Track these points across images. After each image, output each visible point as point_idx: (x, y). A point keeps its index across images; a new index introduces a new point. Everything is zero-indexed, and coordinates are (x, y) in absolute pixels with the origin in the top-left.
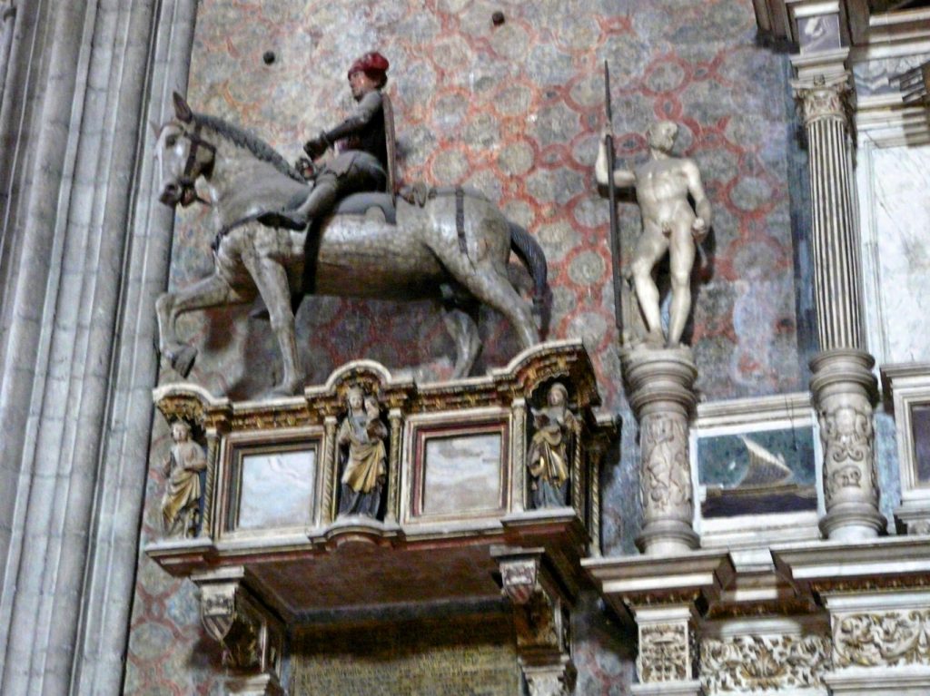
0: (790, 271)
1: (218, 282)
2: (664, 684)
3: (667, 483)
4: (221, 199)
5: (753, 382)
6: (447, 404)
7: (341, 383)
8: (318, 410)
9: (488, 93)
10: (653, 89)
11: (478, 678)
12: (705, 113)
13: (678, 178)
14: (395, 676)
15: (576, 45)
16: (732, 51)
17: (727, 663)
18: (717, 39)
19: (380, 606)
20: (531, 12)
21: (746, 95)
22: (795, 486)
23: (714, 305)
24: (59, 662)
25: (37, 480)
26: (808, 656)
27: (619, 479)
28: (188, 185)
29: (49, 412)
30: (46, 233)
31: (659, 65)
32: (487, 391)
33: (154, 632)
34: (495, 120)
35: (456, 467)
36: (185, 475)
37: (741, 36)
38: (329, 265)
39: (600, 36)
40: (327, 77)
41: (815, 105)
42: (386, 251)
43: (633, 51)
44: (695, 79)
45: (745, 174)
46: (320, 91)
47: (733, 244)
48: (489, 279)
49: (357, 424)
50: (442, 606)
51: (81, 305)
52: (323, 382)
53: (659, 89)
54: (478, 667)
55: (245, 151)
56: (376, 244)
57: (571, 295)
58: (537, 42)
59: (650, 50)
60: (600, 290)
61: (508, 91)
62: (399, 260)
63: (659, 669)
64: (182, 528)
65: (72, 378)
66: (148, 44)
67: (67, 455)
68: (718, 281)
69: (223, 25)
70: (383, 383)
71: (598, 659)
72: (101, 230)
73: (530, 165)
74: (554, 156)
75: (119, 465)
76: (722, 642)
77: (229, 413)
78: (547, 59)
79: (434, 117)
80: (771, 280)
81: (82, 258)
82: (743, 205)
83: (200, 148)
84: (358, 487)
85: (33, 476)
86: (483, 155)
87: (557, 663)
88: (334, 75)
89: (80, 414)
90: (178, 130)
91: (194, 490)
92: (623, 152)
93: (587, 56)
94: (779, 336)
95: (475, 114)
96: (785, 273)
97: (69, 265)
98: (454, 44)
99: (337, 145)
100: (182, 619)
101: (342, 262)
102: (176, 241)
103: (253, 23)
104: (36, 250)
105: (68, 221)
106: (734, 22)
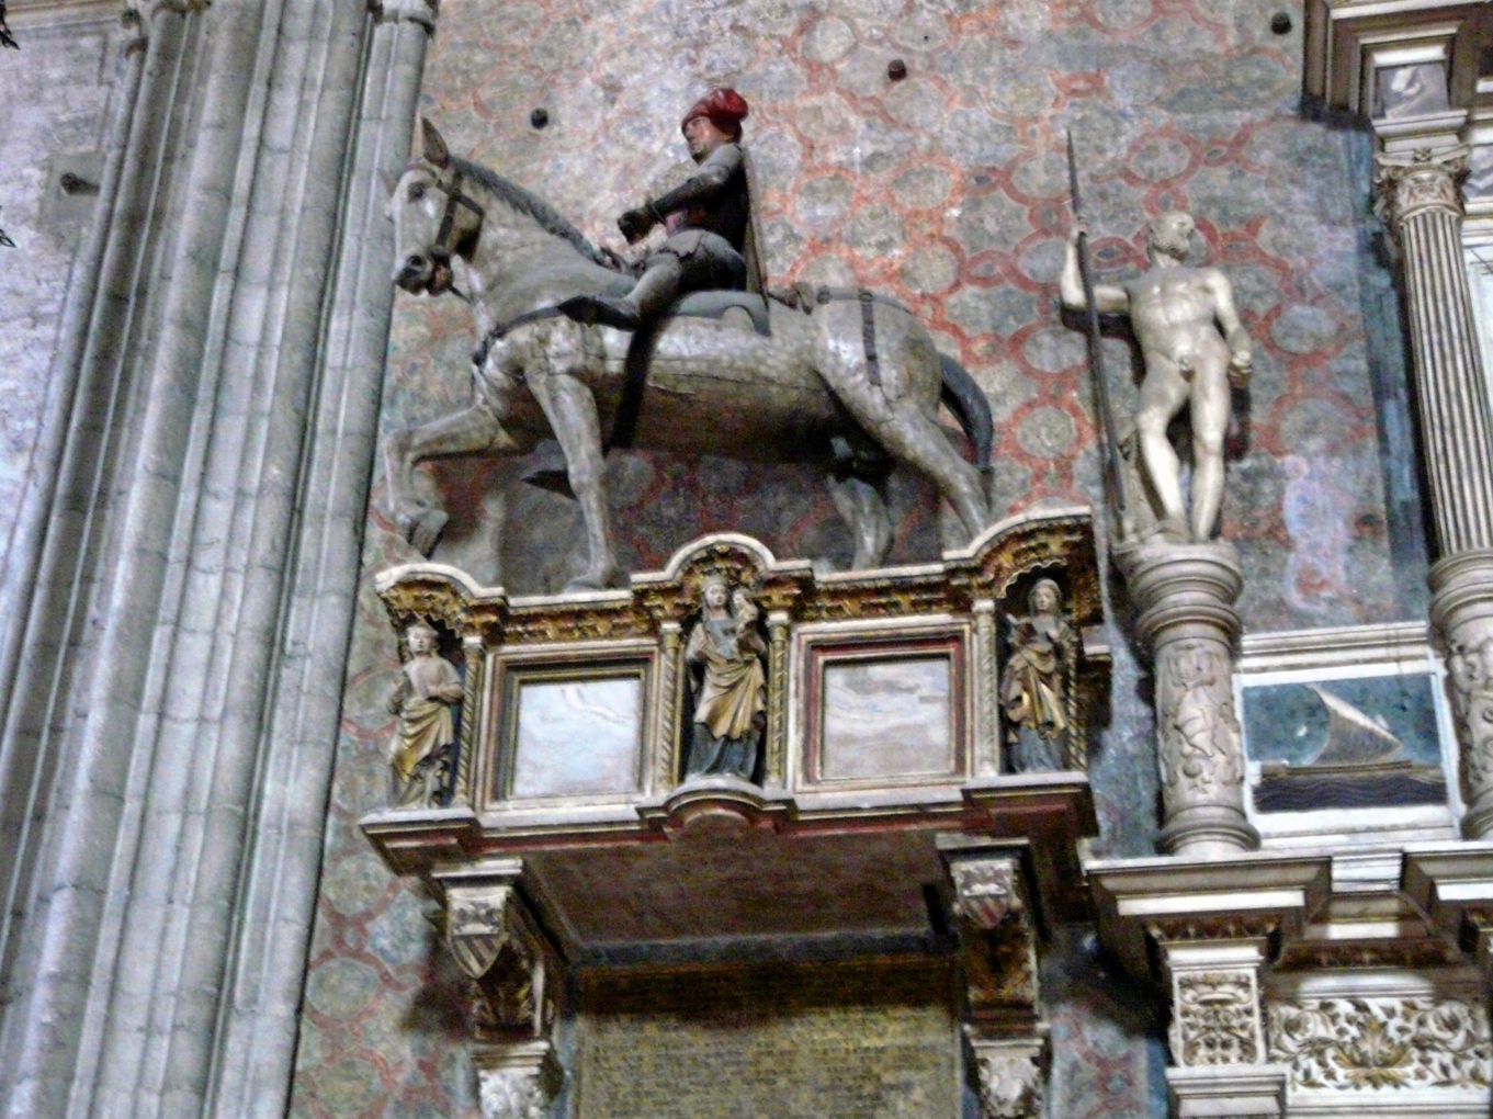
0: (1372, 443)
1: (480, 416)
2: (1221, 1069)
3: (1208, 751)
4: (490, 288)
5: (1322, 608)
6: (864, 607)
7: (690, 567)
8: (649, 610)
9: (884, 176)
10: (1141, 175)
11: (887, 1058)
12: (1225, 212)
13: (1200, 294)
14: (749, 1052)
15: (1019, 111)
16: (1264, 124)
17: (1310, 1042)
18: (1238, 107)
19: (724, 940)
20: (946, 64)
21: (1289, 187)
22: (1407, 765)
23: (1252, 493)
24: (196, 1013)
25: (167, 724)
26: (1446, 1035)
27: (1111, 752)
28: (442, 260)
29: (190, 621)
30: (193, 350)
31: (1150, 142)
32: (929, 587)
33: (348, 973)
34: (895, 214)
35: (874, 708)
36: (429, 707)
37: (1276, 104)
38: (663, 392)
39: (1057, 99)
40: (631, 148)
41: (1416, 192)
42: (754, 374)
43: (1108, 122)
44: (1207, 163)
45: (1293, 300)
46: (619, 166)
47: (1279, 402)
48: (914, 426)
49: (718, 631)
50: (827, 943)
51: (243, 462)
52: (659, 564)
53: (1151, 174)
54: (888, 1041)
55: (529, 219)
56: (739, 363)
57: (1023, 472)
58: (957, 106)
59: (1136, 122)
60: (1069, 466)
61: (913, 172)
62: (774, 390)
63: (1210, 1045)
64: (422, 792)
65: (227, 571)
66: (354, 89)
67: (216, 689)
68: (1257, 456)
69: (466, 73)
70: (761, 568)
71: (1088, 1033)
72: (276, 353)
73: (951, 279)
74: (990, 268)
75: (296, 709)
76: (1300, 1007)
77: (501, 609)
78: (974, 129)
79: (798, 208)
80: (1344, 457)
81: (246, 392)
82: (1293, 344)
83: (460, 207)
84: (721, 729)
85: (161, 716)
86: (878, 263)
87: (1029, 1033)
88: (641, 146)
89: (239, 625)
90: (428, 177)
91: (442, 730)
92: (1098, 263)
93: (1036, 127)
94: (1358, 539)
95: (863, 204)
96: (1365, 447)
97: (226, 400)
98: (829, 107)
99: (672, 219)
100: (394, 954)
101: (684, 389)
102: (389, 381)
103: (514, 70)
104: (175, 373)
105: (227, 336)
106: (1264, 84)
